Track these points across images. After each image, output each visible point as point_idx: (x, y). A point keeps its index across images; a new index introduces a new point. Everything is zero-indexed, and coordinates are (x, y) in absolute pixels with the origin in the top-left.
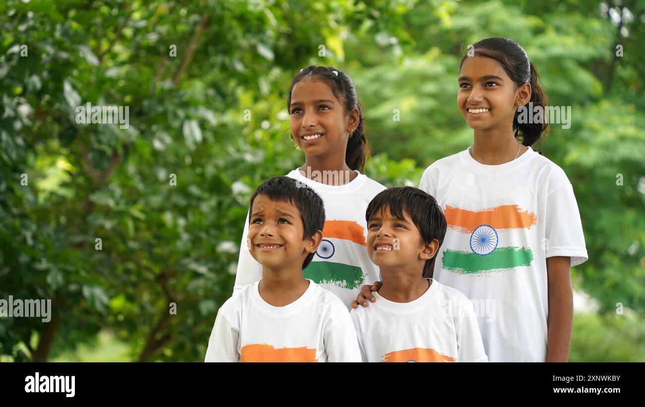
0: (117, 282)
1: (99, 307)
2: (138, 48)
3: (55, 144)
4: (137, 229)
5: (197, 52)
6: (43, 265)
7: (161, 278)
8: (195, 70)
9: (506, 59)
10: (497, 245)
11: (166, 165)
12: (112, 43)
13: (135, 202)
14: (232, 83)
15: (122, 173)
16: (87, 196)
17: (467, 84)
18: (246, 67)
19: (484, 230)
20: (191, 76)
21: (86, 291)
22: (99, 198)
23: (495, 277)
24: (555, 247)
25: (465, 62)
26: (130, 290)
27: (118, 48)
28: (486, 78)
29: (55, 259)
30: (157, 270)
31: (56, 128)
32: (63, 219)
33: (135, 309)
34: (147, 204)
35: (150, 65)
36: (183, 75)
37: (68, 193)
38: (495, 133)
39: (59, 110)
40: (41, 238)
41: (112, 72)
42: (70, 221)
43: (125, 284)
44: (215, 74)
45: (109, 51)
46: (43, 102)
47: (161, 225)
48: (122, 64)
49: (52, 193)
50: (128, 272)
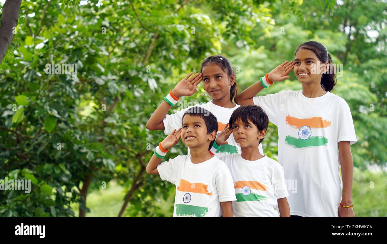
0: (118, 158)
1: (111, 169)
2: (126, 49)
3: (89, 95)
4: (127, 133)
5: (153, 51)
6: (84, 150)
7: (138, 156)
8: (152, 59)
9: (317, 50)
10: (311, 135)
11: (139, 103)
12: (114, 48)
13: (125, 121)
14: (169, 65)
15: (119, 107)
16: (103, 120)
17: (298, 62)
18: (175, 57)
19: (305, 128)
20: (150, 62)
21: (105, 161)
22: (109, 120)
23: (309, 150)
24: (343, 137)
25: (297, 52)
26: (124, 162)
27: (117, 50)
28: (307, 59)
29: (90, 147)
30: (136, 153)
31: (89, 87)
32: (93, 130)
33: (126, 170)
34: (131, 121)
35: (132, 57)
36: (147, 62)
37: (95, 117)
38: (312, 85)
39: (90, 79)
40: (83, 138)
41: (114, 60)
42: (96, 130)
43: (121, 159)
44: (162, 61)
45: (112, 51)
46: (83, 75)
47: (138, 131)
48: (119, 57)
49: (88, 117)
50: (123, 153)
